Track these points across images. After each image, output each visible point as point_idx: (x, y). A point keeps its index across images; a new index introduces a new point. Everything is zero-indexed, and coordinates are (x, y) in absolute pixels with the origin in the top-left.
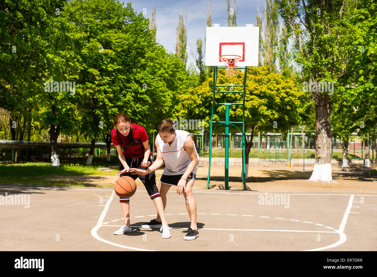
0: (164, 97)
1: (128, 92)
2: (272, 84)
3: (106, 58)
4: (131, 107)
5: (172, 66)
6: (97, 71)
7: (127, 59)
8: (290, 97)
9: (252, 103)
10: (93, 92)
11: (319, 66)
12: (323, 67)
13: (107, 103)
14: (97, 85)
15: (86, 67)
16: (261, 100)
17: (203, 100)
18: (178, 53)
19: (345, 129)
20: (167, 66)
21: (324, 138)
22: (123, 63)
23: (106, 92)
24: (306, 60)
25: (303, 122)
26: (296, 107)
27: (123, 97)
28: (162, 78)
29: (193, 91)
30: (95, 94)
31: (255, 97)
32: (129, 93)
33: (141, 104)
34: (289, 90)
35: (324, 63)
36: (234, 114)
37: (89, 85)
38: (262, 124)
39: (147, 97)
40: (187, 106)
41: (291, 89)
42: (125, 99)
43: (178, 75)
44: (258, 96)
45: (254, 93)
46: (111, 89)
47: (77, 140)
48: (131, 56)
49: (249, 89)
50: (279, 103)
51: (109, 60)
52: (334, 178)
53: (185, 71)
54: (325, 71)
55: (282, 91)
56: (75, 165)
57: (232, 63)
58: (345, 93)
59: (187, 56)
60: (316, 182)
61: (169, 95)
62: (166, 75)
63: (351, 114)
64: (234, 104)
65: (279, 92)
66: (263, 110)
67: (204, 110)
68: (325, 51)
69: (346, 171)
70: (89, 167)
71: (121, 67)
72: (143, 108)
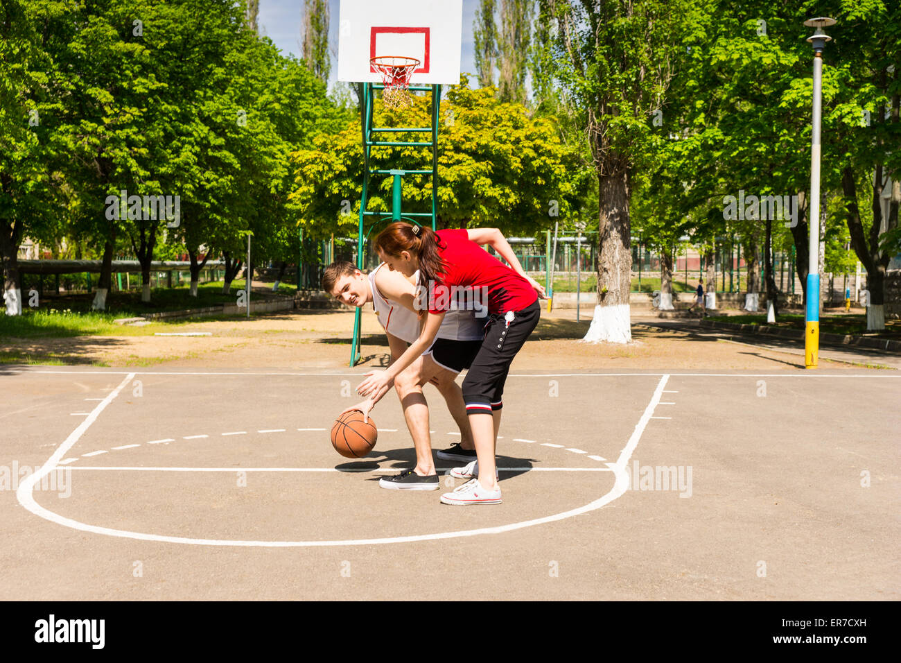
0: (273, 156)
1: (184, 143)
2: (504, 128)
3: (129, 63)
4: (192, 178)
5: (290, 85)
6: (107, 93)
7: (182, 66)
8: (543, 158)
9: (459, 171)
10: (98, 142)
11: (607, 89)
12: (616, 91)
13: (134, 169)
14: (108, 128)
15: (82, 83)
16: (478, 164)
17: (349, 162)
18: (309, 56)
19: (664, 228)
20: (278, 85)
21: (615, 248)
22: (174, 77)
23: (130, 143)
24: (579, 75)
25: (571, 214)
26: (557, 180)
27: (172, 156)
28: (266, 113)
29: (325, 142)
30: (105, 147)
31: (467, 156)
32: (186, 146)
33: (216, 171)
34: (542, 141)
35: (618, 83)
36: (418, 195)
37: (90, 126)
38: (481, 216)
39: (229, 157)
40: (312, 176)
41: (545, 139)
42: (177, 160)
43: (304, 107)
44: (474, 154)
45: (463, 147)
46: (143, 135)
47: (79, 255)
48: (192, 59)
49: (453, 139)
50: (519, 171)
51: (136, 68)
52: (636, 333)
53: (324, 97)
54: (621, 101)
55: (526, 145)
56: (61, 313)
57: (400, 75)
58: (663, 151)
59: (329, 64)
60: (598, 345)
61: (283, 152)
62: (277, 106)
63: (678, 196)
64: (418, 174)
65: (520, 146)
66: (485, 186)
67: (352, 186)
68: (620, 56)
69: (666, 317)
70: (97, 316)
71: (166, 85)
72: (221, 180)
